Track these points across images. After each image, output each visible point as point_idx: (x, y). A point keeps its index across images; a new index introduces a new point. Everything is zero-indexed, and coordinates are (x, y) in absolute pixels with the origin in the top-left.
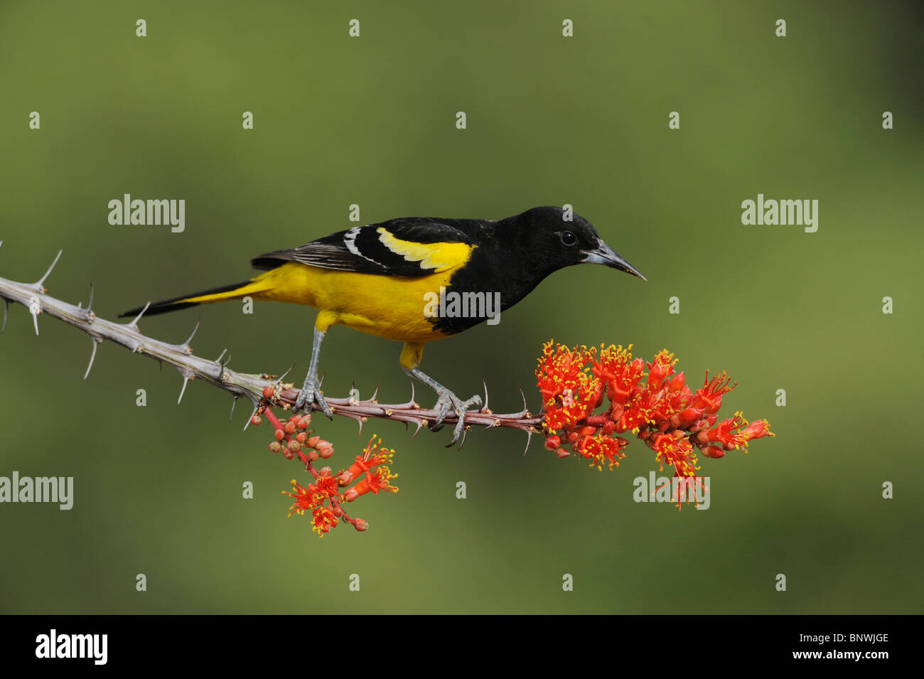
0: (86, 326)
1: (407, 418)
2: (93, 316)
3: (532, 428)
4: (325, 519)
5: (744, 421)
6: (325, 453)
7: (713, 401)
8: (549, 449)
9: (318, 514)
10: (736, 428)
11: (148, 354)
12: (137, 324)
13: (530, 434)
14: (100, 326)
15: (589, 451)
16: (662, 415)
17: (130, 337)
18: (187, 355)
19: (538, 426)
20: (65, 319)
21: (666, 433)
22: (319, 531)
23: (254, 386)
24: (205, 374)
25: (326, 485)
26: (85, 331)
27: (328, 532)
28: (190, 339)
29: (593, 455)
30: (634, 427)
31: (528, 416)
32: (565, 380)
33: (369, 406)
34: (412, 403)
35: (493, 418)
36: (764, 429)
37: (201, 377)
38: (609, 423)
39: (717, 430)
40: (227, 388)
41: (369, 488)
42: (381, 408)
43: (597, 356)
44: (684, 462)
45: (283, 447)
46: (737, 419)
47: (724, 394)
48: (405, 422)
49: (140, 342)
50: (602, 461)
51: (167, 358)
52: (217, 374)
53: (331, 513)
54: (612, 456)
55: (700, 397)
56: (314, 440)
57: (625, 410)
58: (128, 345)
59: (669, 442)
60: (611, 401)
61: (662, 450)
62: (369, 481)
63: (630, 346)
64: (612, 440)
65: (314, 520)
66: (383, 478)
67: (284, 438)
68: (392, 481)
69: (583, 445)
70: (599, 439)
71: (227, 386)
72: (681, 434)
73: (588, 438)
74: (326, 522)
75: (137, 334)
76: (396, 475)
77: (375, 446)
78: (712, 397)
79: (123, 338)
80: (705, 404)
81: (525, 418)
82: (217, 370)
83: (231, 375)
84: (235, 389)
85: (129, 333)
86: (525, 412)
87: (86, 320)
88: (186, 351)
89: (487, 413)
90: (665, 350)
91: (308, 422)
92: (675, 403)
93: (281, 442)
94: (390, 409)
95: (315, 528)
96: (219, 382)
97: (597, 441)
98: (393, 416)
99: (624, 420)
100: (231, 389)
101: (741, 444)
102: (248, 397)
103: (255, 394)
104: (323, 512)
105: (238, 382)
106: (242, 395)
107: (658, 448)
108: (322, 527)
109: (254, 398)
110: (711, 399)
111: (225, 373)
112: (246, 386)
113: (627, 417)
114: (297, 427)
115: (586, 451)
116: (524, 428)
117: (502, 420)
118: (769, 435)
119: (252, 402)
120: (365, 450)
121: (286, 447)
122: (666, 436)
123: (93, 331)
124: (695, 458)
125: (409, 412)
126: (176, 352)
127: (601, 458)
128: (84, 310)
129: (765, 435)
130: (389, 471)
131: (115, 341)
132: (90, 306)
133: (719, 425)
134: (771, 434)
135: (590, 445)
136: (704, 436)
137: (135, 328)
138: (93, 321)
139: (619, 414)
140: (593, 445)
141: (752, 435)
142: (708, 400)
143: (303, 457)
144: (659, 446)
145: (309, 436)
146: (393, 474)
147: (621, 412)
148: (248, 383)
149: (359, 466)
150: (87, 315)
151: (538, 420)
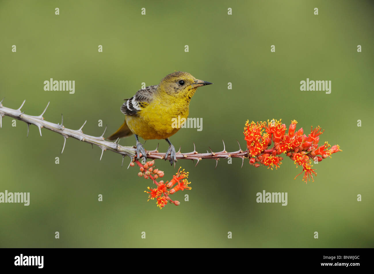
0: (61, 132)
1: (193, 158)
2: (64, 128)
3: (244, 157)
4: (162, 201)
5: (329, 145)
6: (161, 175)
7: (316, 138)
8: (251, 164)
9: (159, 200)
10: (326, 148)
11: (86, 141)
12: (82, 130)
13: (243, 159)
14: (67, 131)
15: (267, 162)
16: (295, 145)
17: (79, 135)
18: (103, 141)
19: (246, 155)
20: (52, 129)
21: (298, 153)
22: (160, 206)
23: (130, 151)
24: (110, 148)
25: (161, 188)
26: (61, 134)
27: (163, 207)
28: (103, 134)
29: (269, 164)
30: (284, 151)
31: (242, 152)
32: (255, 135)
33: (177, 155)
34: (195, 151)
35: (227, 154)
36: (337, 148)
37: (109, 149)
38: (274, 151)
39: (318, 150)
40: (120, 153)
41: (180, 188)
42: (183, 155)
43: (267, 125)
44: (306, 164)
45: (144, 174)
46: (326, 144)
47: (320, 135)
48: (192, 159)
49: (83, 136)
50: (273, 166)
51: (95, 142)
52: (115, 147)
53: (164, 199)
54: (276, 164)
55: (310, 137)
56: (156, 171)
57: (280, 145)
58: (78, 138)
59: (299, 156)
60: (274, 142)
61: (297, 159)
62: (180, 185)
63: (280, 120)
64: (276, 157)
65: (158, 202)
66: (185, 183)
67: (144, 171)
68: (189, 185)
69: (265, 161)
70: (271, 157)
71: (119, 152)
72: (304, 153)
73: (266, 158)
74: (163, 203)
75: (82, 134)
76: (190, 183)
77: (181, 171)
78: (315, 137)
79: (76, 136)
80: (313, 140)
81: (240, 153)
82: (115, 146)
83: (121, 147)
84: (123, 153)
85: (79, 134)
86: (240, 150)
87: (61, 129)
88: (102, 139)
89: (225, 152)
90: (294, 120)
91: (153, 163)
92: (300, 140)
93: (143, 172)
94: (186, 155)
95: (158, 205)
96: (116, 150)
97: (270, 158)
98: (187, 158)
99: (280, 148)
100: (121, 153)
101: (328, 154)
102: (128, 156)
103: (131, 154)
104: (161, 198)
105: (124, 150)
106: (126, 155)
107: (295, 159)
108: (161, 204)
109: (131, 156)
110: (315, 138)
111: (118, 147)
112: (127, 151)
113: (281, 147)
114: (149, 166)
115: (265, 162)
116: (241, 157)
117: (231, 155)
118: (340, 151)
119: (130, 157)
120: (176, 174)
121: (145, 174)
122: (298, 154)
123: (64, 134)
124: (310, 162)
125: (194, 155)
126: (98, 140)
127: (272, 165)
128: (60, 125)
129: (338, 151)
130: (187, 181)
131: (73, 137)
132: (62, 123)
133: (319, 147)
134: (340, 150)
135: (267, 160)
136: (313, 153)
137: (81, 131)
138: (64, 129)
139: (278, 147)
140: (268, 160)
141: (333, 151)
142: (313, 138)
143: (152, 178)
144: (295, 158)
145: (154, 169)
146: (189, 182)
147: (279, 146)
148: (128, 150)
149: (175, 179)
150: (61, 127)
151: (246, 153)
